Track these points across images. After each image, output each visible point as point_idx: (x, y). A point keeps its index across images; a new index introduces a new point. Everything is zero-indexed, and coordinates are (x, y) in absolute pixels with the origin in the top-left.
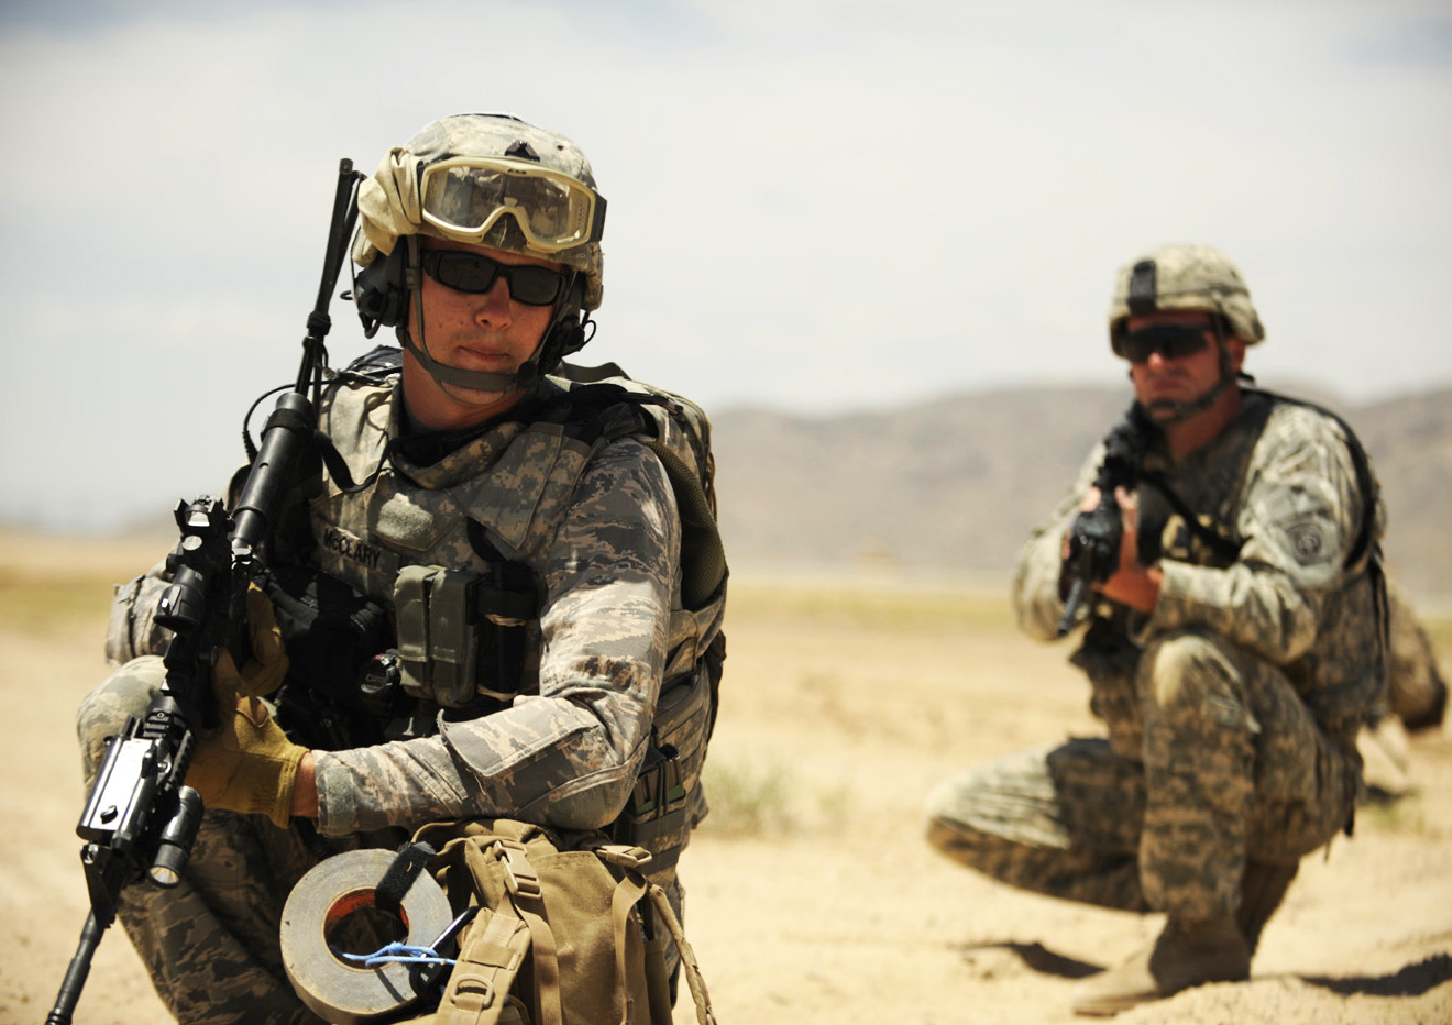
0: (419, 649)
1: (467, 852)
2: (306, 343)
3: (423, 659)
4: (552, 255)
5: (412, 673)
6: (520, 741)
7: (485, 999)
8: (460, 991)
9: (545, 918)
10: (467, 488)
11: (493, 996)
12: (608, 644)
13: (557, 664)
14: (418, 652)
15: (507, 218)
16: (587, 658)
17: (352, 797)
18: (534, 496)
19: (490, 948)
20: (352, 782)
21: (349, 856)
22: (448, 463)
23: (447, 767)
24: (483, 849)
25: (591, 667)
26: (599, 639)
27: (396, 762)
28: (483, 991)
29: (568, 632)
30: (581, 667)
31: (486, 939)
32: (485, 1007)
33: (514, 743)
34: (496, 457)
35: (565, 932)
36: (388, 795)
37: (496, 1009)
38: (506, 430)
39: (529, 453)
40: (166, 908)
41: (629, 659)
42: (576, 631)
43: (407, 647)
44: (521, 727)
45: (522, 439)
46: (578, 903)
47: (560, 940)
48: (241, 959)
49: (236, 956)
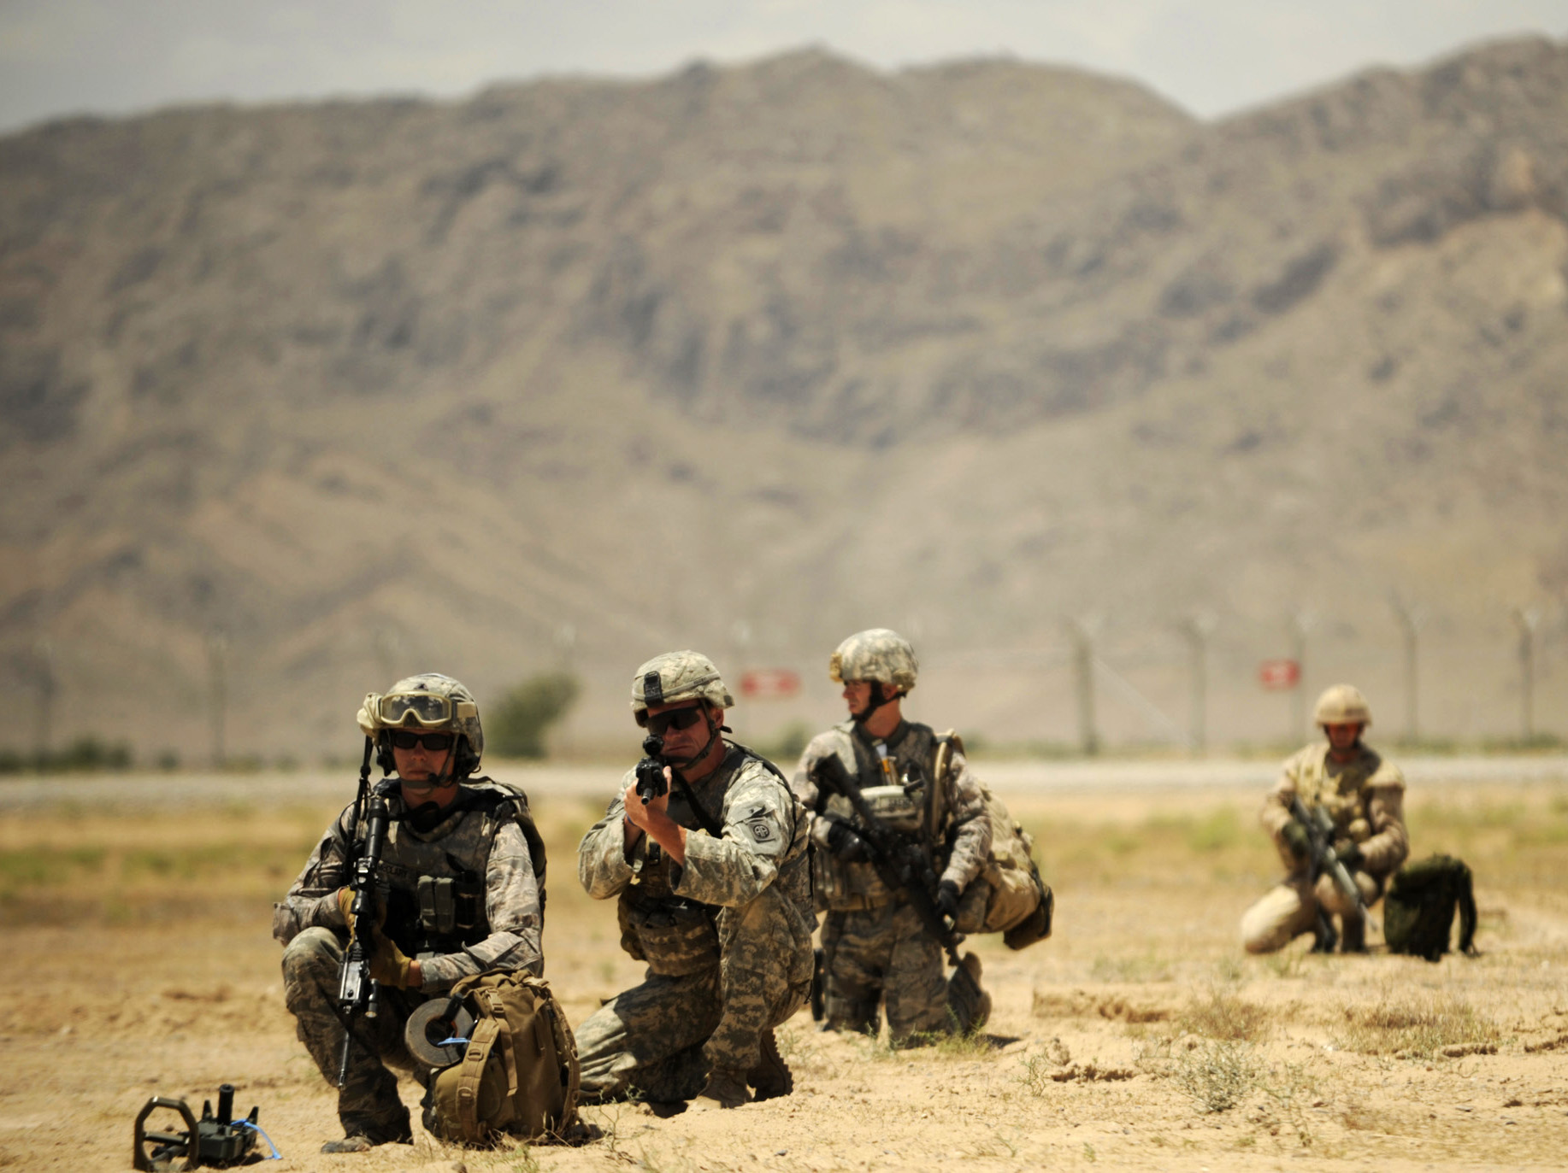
0: (431, 910)
1: (475, 995)
2: (361, 781)
3: (433, 914)
4: (436, 727)
5: (428, 920)
6: (497, 949)
7: (480, 1057)
8: (470, 1054)
9: (506, 1020)
10: (444, 840)
11: (483, 1055)
12: (520, 910)
13: (500, 919)
14: (431, 912)
15: (411, 715)
16: (513, 916)
17: (436, 974)
18: (475, 842)
19: (483, 1035)
20: (435, 969)
21: (432, 1002)
22: (436, 831)
23: (470, 961)
24: (481, 994)
25: (516, 920)
26: (517, 908)
27: (450, 961)
28: (479, 1054)
29: (502, 906)
30: (513, 920)
31: (482, 1032)
32: (480, 1060)
33: (495, 950)
34: (456, 827)
35: (515, 1024)
36: (450, 973)
37: (484, 1061)
38: (458, 814)
39: (471, 825)
40: (333, 1034)
41: (530, 913)
42: (507, 906)
43: (426, 910)
44: (496, 943)
45: (467, 819)
46: (521, 1011)
47: (512, 1027)
48: (365, 1054)
49: (363, 1052)
